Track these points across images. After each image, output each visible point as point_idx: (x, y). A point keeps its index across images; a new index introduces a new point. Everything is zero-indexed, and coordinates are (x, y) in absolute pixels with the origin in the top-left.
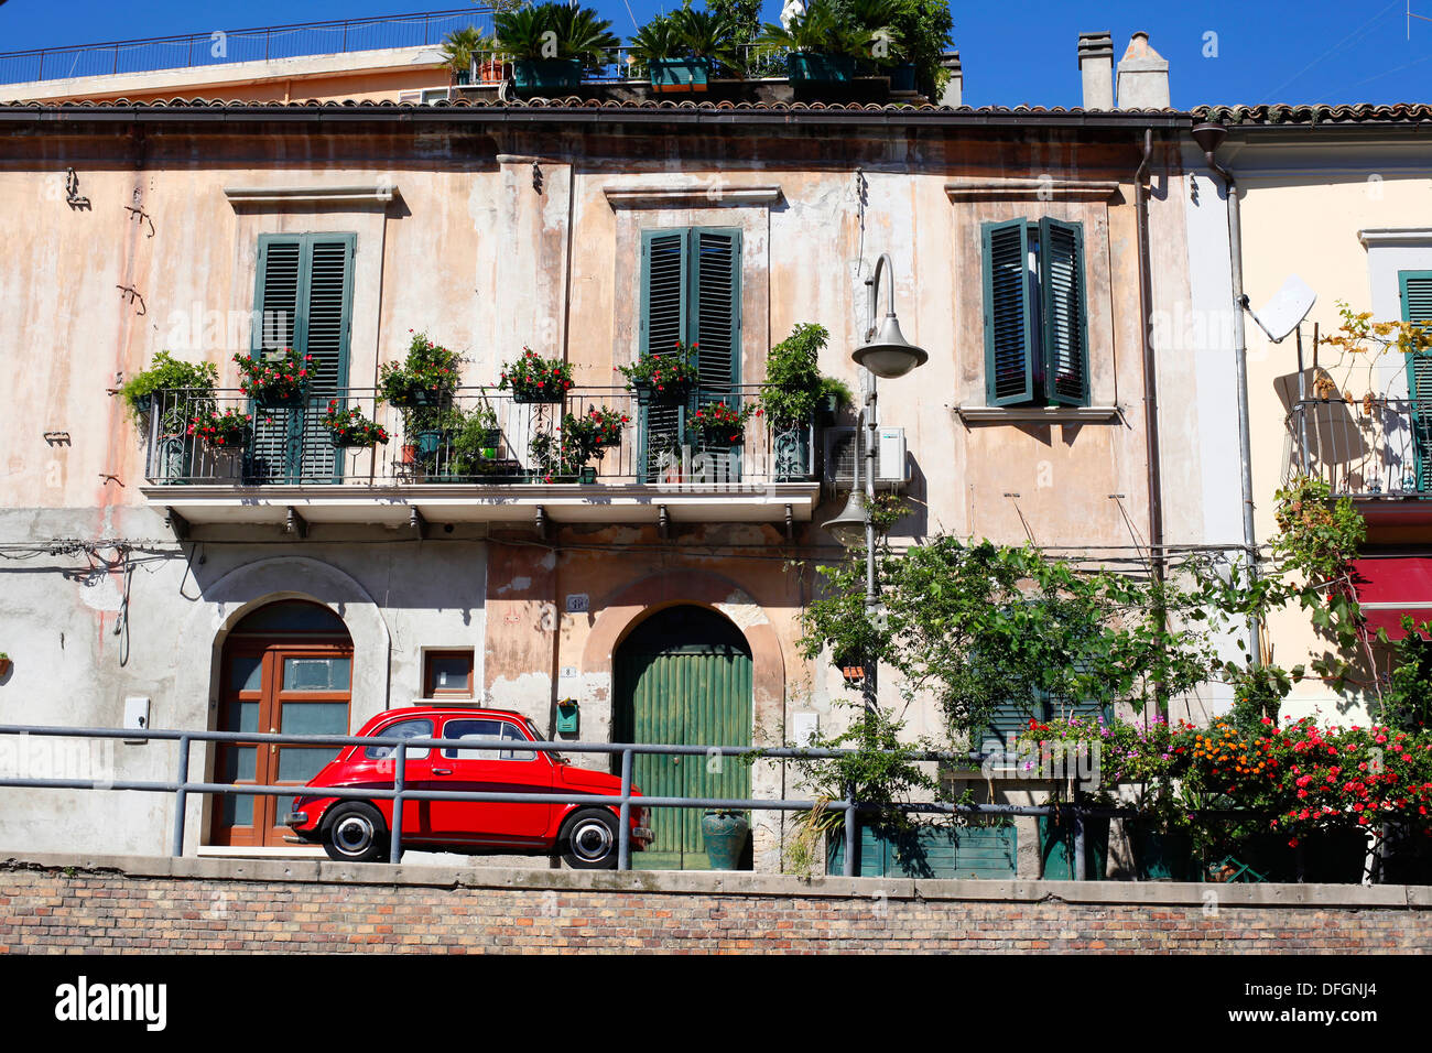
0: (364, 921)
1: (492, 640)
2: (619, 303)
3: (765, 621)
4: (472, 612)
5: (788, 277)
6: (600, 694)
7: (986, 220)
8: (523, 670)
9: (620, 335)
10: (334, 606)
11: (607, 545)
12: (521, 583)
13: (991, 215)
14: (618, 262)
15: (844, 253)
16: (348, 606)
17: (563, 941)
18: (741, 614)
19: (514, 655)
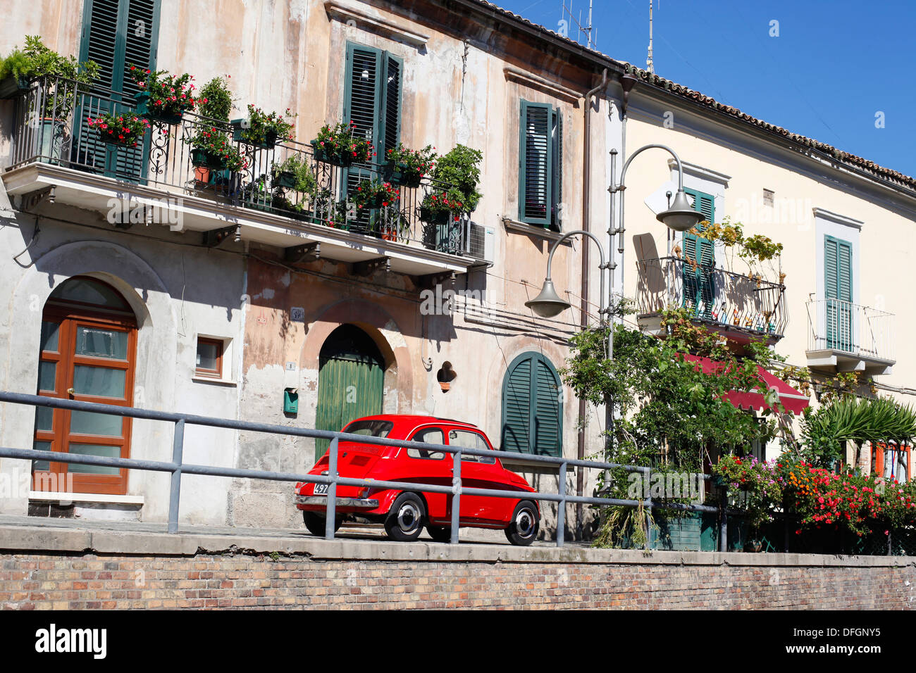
0: (452, 590)
1: (248, 336)
2: (331, 92)
3: (404, 345)
4: (234, 311)
5: (424, 102)
6: (312, 385)
7: (522, 97)
8: (267, 362)
9: (330, 115)
10: (140, 291)
11: (318, 273)
12: (269, 293)
13: (524, 94)
14: (331, 60)
15: (453, 95)
16: (150, 292)
17: (548, 600)
18: (393, 338)
19: (262, 348)
